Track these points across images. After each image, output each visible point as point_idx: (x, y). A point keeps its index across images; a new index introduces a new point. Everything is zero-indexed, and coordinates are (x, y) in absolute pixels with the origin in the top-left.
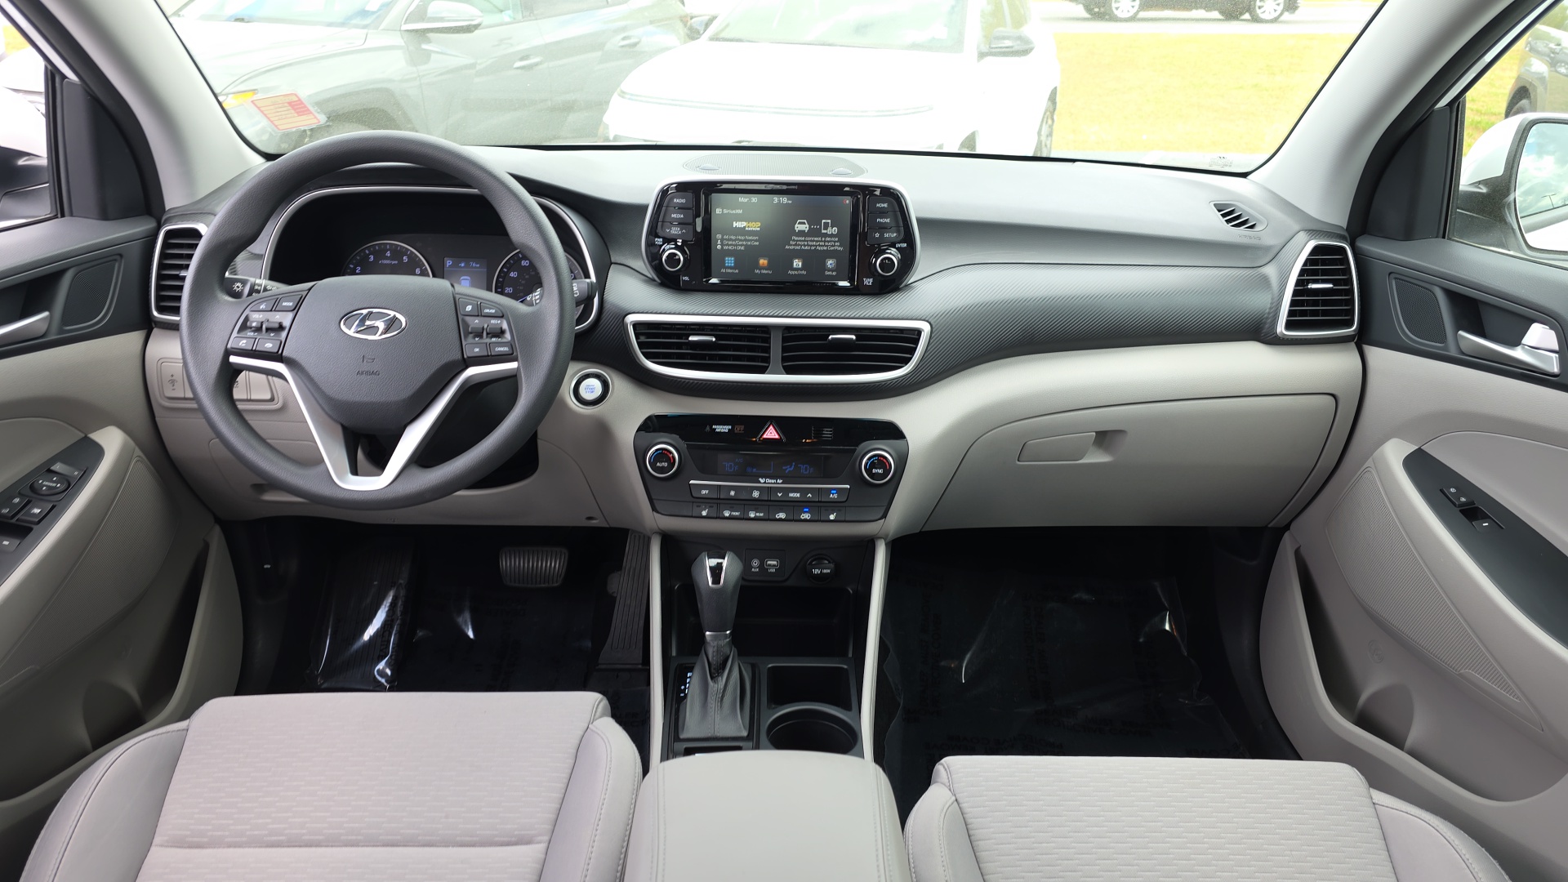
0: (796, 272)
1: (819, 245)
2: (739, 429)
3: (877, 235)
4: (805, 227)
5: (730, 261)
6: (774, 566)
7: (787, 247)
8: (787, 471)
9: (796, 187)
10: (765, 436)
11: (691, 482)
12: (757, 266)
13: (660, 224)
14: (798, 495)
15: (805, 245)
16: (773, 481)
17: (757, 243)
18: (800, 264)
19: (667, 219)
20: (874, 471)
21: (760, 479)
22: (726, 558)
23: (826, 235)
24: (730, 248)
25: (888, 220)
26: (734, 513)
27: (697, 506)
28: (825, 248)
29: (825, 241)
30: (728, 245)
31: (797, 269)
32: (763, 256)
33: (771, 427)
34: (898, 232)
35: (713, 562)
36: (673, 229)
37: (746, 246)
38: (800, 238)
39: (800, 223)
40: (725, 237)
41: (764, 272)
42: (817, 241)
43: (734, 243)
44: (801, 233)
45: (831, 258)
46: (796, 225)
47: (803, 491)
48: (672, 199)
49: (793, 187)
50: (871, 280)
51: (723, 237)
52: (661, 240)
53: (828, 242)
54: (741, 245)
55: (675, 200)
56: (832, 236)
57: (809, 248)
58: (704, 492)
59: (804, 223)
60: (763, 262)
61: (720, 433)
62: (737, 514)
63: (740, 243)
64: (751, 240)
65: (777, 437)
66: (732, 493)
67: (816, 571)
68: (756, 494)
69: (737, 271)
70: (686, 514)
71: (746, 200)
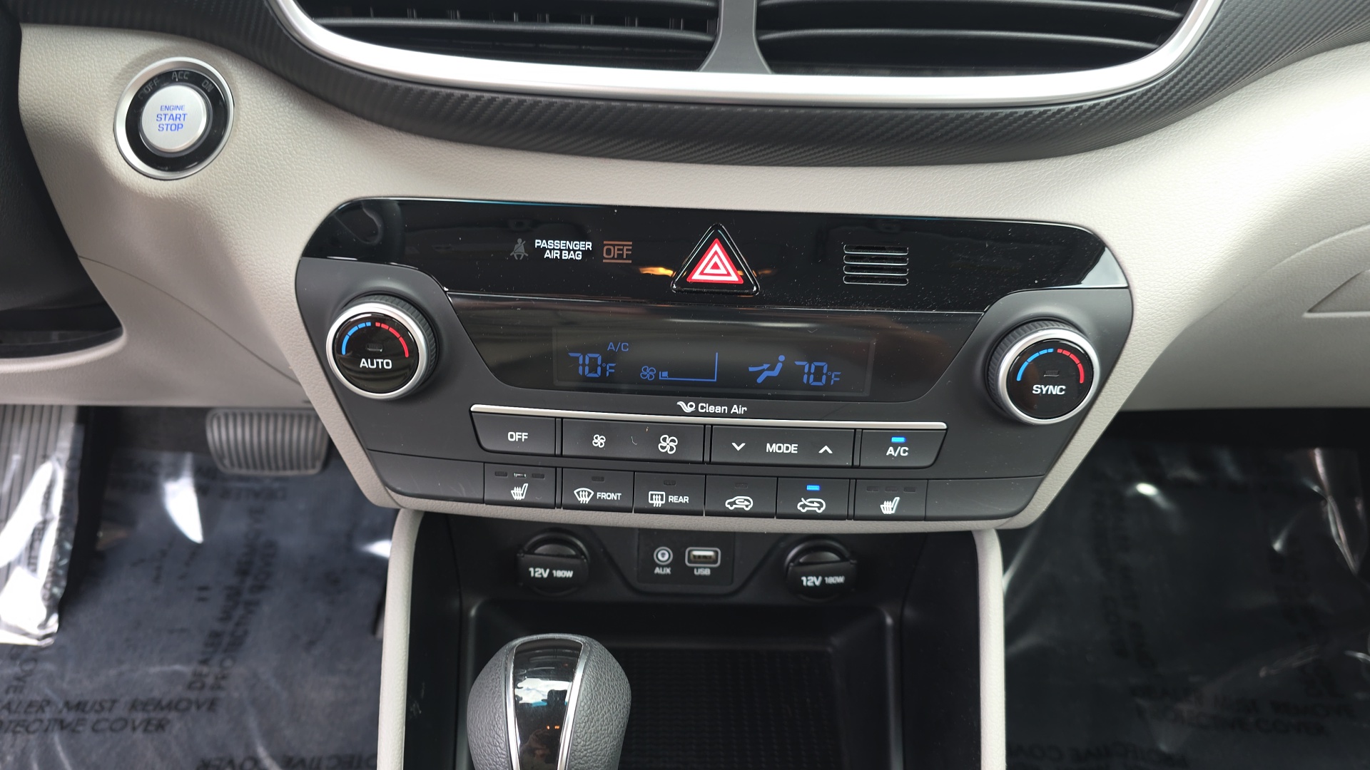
2: (617, 251)
6: (705, 560)
8: (760, 380)
10: (697, 276)
11: (475, 408)
14: (793, 448)
16: (719, 409)
20: (1037, 389)
21: (681, 404)
22: (579, 674)
26: (604, 496)
27: (497, 474)
33: (716, 248)
35: (535, 690)
47: (808, 439)
58: (515, 436)
61: (559, 261)
62: (613, 496)
65: (734, 278)
66: (599, 441)
67: (811, 581)
68: (668, 445)
70: (464, 495)
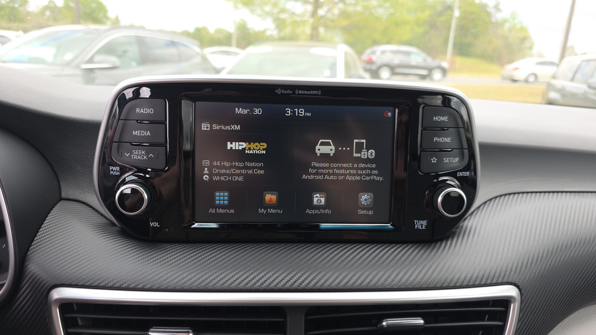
0: (317, 212)
1: (350, 174)
3: (434, 160)
4: (329, 149)
5: (222, 197)
7: (304, 177)
9: (320, 93)
12: (261, 203)
13: (115, 145)
15: (329, 174)
17: (262, 172)
18: (323, 200)
19: (126, 138)
23: (360, 160)
24: (222, 178)
25: (448, 140)
28: (358, 178)
29: (357, 169)
30: (220, 175)
31: (318, 207)
32: (271, 190)
34: (462, 156)
36: (136, 152)
37: (246, 176)
38: (322, 165)
39: (322, 144)
40: (215, 163)
41: (273, 211)
42: (346, 169)
43: (228, 171)
44: (325, 157)
45: (366, 191)
46: (318, 147)
48: (133, 108)
49: (316, 92)
50: (424, 223)
51: (211, 163)
52: (118, 168)
53: (362, 169)
54: (239, 175)
55: (138, 110)
56: (367, 161)
57: (335, 178)
59: (328, 144)
60: (270, 197)
63: (238, 172)
64: (253, 168)
69: (232, 211)
71: (246, 112)
